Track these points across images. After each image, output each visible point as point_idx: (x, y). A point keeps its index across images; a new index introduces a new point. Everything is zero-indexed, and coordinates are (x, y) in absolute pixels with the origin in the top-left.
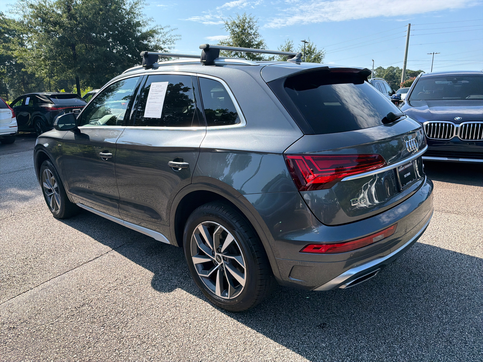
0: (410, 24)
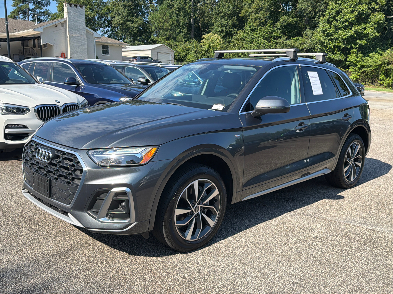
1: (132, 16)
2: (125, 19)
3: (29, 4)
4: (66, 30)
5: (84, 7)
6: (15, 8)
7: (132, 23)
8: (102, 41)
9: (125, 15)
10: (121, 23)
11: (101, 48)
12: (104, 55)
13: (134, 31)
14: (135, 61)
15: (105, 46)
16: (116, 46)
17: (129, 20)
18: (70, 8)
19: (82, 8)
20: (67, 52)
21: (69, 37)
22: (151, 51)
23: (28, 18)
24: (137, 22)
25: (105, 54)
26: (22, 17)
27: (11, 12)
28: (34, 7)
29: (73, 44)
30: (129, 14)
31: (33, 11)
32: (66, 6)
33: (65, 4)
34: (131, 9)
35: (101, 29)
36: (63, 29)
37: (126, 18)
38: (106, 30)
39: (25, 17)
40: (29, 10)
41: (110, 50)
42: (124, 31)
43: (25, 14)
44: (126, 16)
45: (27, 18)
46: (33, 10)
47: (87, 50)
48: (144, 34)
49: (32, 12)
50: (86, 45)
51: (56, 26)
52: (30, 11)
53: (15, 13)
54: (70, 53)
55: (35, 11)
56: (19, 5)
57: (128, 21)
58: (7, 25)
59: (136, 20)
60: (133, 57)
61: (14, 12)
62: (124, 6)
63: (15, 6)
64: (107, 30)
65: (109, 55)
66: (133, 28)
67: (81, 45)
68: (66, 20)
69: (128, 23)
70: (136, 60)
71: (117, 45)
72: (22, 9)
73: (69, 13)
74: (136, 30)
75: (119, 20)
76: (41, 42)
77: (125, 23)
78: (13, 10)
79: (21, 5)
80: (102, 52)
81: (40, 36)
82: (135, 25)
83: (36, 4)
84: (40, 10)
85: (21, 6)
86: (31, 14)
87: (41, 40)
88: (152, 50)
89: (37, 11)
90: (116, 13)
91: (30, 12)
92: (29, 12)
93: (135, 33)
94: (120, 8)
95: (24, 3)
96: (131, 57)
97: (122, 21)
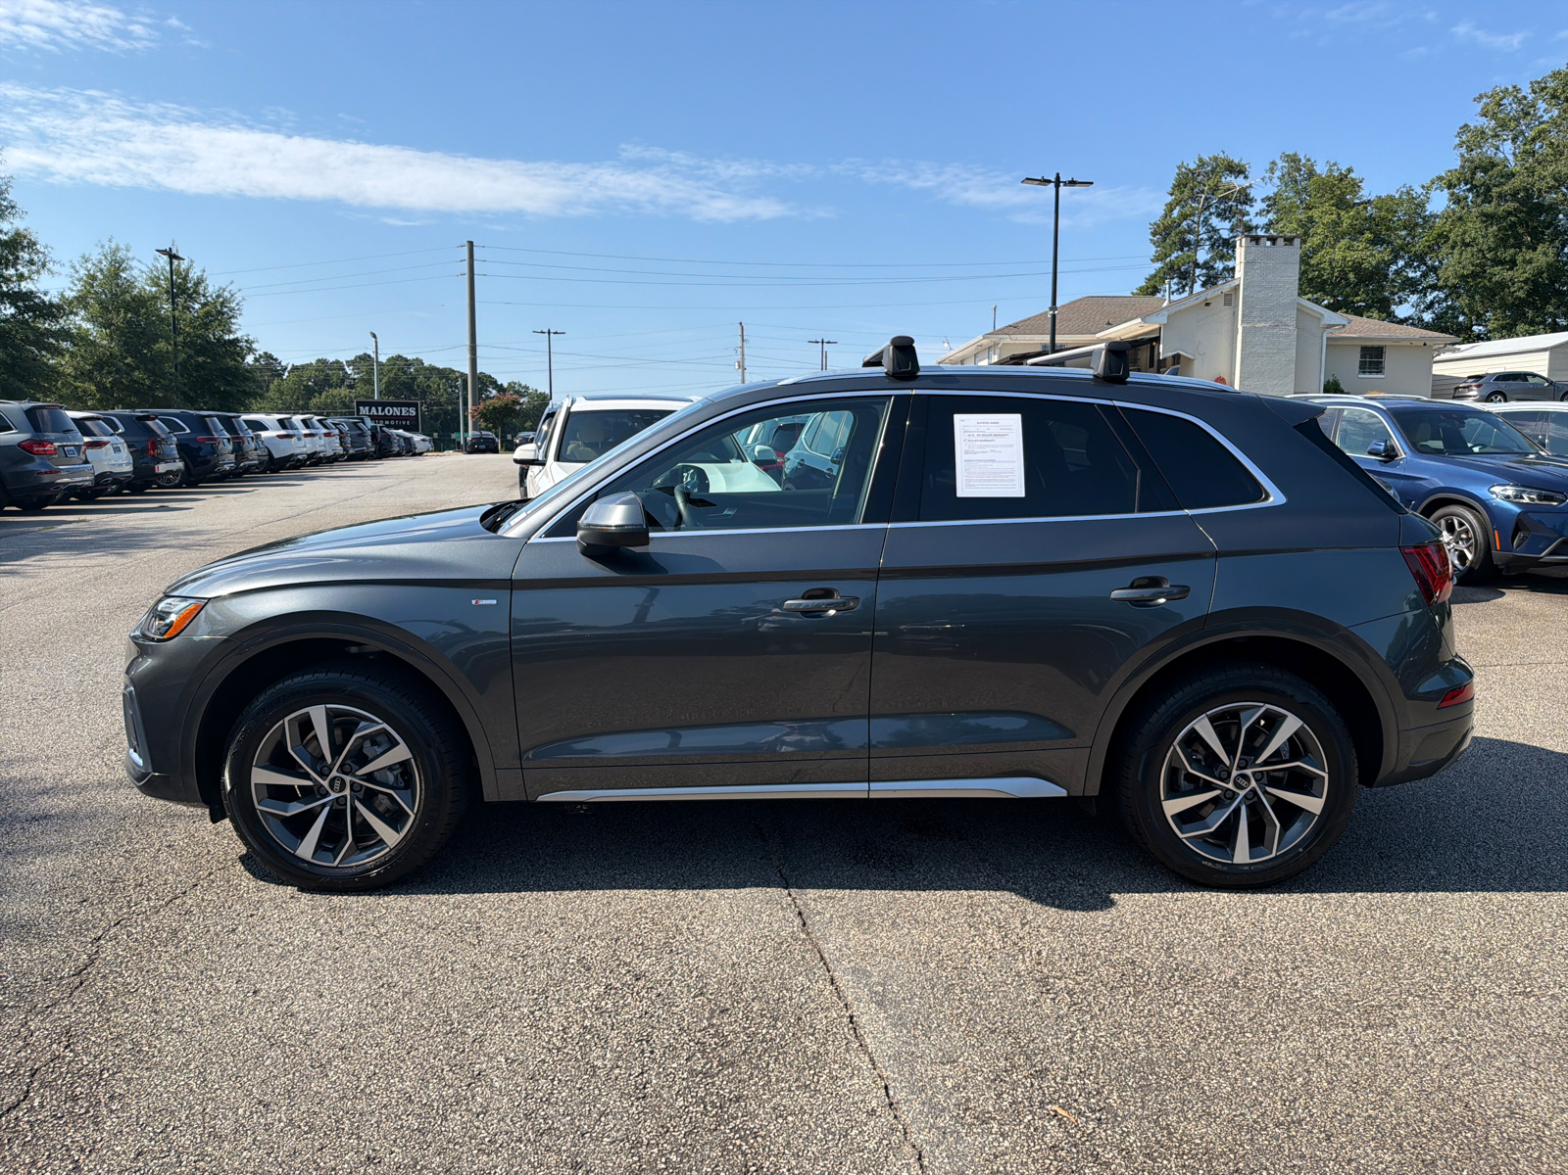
0: (471, 244)
1: (1513, 246)
2: (1484, 257)
3: (1196, 252)
4: (1235, 314)
5: (1297, 242)
6: (1159, 265)
7: (1511, 269)
8: (1362, 335)
9: (1485, 247)
10: (1469, 272)
11: (1359, 355)
12: (1367, 376)
13: (1515, 292)
14: (1475, 388)
15: (1372, 348)
16: (1412, 346)
17: (1501, 260)
18: (1254, 248)
19: (1291, 245)
20: (1232, 374)
21: (1243, 330)
22: (1548, 353)
23: (1192, 287)
24: (1530, 262)
25: (1371, 372)
26: (1176, 287)
27: (1148, 277)
28: (1210, 256)
29: (1253, 350)
30: (1502, 242)
31: (1207, 268)
32: (1243, 244)
33: (1241, 240)
34: (1513, 226)
35: (1414, 298)
36: (1228, 310)
37: (1487, 255)
38: (1430, 298)
39: (1184, 287)
40: (1197, 265)
41: (1388, 360)
42: (1477, 297)
43: (1185, 279)
44: (1490, 250)
45: (1187, 288)
46: (1207, 265)
47: (1293, 366)
48: (1553, 301)
49: (1204, 271)
50: (1294, 350)
51: (1207, 304)
52: (1199, 267)
53: (1158, 279)
54: (1240, 377)
55: (1212, 267)
56: (1170, 255)
57: (1497, 262)
58: (1054, 316)
59: (1528, 258)
60: (1470, 377)
61: (1155, 276)
62: (1484, 219)
63: (1158, 260)
64: (1434, 298)
65: (1383, 376)
66: (1513, 284)
67: (1277, 353)
68: (1239, 285)
69: (1496, 268)
70: (1478, 386)
71: (1415, 343)
72: (1176, 267)
73: (1249, 264)
74: (1522, 288)
75: (1464, 263)
76: (1161, 351)
77: (1485, 271)
78: (1154, 272)
79: (1175, 255)
80: (1360, 368)
81: (1159, 337)
82: (1523, 273)
83: (1218, 247)
84: (1227, 263)
85: (1176, 258)
86: (1201, 278)
87: (1161, 346)
88: (1553, 349)
89: (1216, 266)
90: (1455, 242)
91: (1198, 272)
92: (1194, 271)
93: (1518, 298)
94: (1473, 228)
95: (1186, 249)
96: (1466, 375)
97: (1473, 265)
